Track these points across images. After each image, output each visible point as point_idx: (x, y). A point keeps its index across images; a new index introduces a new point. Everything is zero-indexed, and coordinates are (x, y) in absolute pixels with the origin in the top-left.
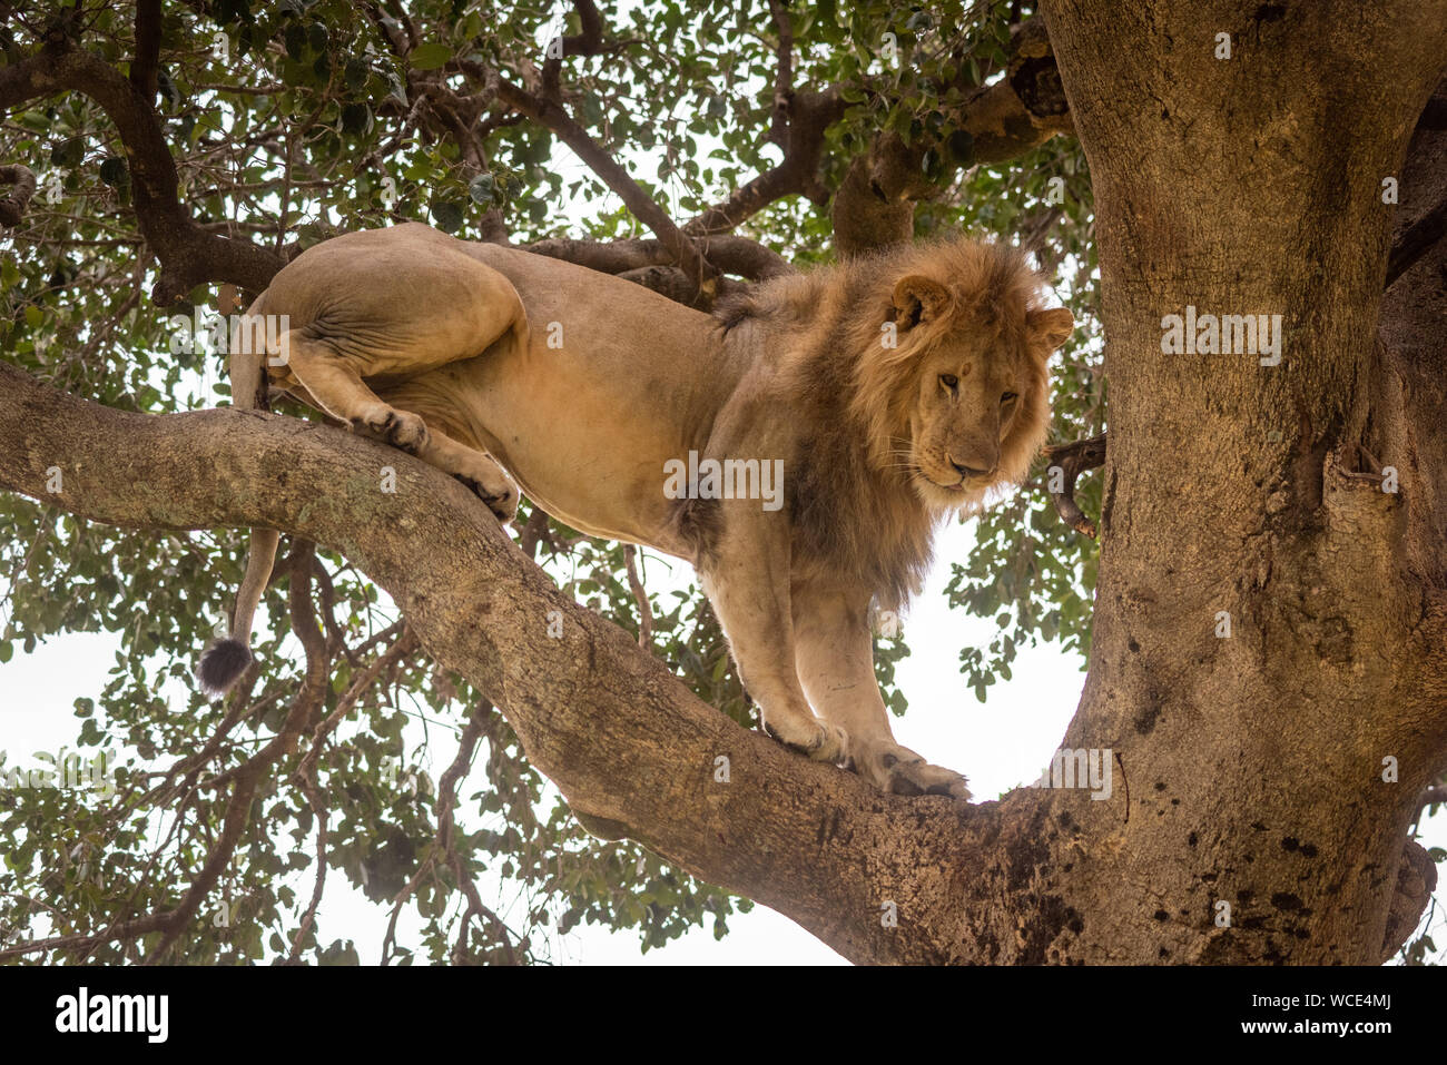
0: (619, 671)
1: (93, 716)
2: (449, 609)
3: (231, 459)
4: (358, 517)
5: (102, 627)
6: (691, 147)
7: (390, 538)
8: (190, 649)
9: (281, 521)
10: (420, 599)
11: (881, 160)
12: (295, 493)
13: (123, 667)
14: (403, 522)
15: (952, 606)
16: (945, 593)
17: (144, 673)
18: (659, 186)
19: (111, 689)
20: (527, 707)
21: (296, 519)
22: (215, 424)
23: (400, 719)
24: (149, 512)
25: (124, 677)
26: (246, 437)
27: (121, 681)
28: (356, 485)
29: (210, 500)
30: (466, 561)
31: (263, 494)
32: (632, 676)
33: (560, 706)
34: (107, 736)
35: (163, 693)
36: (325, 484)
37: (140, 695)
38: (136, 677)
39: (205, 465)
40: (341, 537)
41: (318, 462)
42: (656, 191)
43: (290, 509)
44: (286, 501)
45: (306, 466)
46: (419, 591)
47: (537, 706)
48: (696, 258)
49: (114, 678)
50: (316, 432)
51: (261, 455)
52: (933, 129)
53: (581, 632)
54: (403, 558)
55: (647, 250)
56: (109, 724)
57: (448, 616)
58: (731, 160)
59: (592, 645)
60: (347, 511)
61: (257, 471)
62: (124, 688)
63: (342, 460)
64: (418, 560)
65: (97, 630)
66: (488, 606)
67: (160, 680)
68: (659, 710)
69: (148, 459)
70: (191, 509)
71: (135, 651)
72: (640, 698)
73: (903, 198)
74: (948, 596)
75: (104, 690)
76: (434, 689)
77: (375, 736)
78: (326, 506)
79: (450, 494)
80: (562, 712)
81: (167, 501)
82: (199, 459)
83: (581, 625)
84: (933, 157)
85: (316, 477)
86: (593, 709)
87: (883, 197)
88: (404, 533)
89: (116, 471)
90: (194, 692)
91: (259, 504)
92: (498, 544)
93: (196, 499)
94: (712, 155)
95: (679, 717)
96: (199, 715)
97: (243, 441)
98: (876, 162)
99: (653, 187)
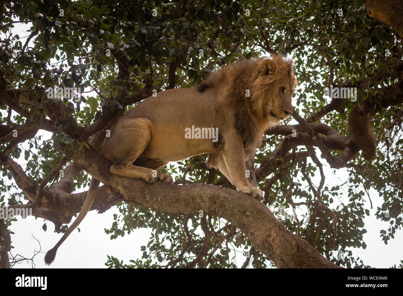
0: (305, 252)
1: (146, 251)
2: (260, 236)
3: (201, 197)
4: (235, 212)
5: (148, 227)
6: (305, 96)
7: (243, 217)
8: (171, 232)
9: (214, 213)
10: (252, 234)
11: (362, 105)
12: (218, 206)
13: (153, 237)
14: (247, 213)
15: (377, 218)
16: (375, 215)
17: (159, 239)
18: (297, 107)
19: (150, 243)
20: (281, 262)
21: (218, 213)
22: (196, 188)
23: (228, 250)
24: (179, 211)
25: (154, 240)
26: (205, 191)
27: (153, 241)
28: (234, 204)
29: (195, 208)
30: (264, 223)
31: (210, 206)
32: (308, 253)
33: (290, 262)
34: (150, 256)
35: (164, 244)
36: (226, 204)
37: (158, 244)
38: (157, 239)
39: (194, 199)
40: (231, 217)
41: (224, 198)
42: (296, 108)
43: (217, 210)
44: (216, 208)
45: (221, 199)
46: (252, 232)
47: (284, 262)
48: (311, 130)
49: (151, 240)
50: (223, 189)
51: (209, 196)
52: (377, 98)
53: (295, 242)
54: (247, 223)
55: (297, 127)
56: (150, 253)
57: (260, 238)
58: (315, 99)
59: (298, 245)
60: (232, 211)
61: (208, 200)
62: (154, 243)
63: (231, 197)
64: (251, 224)
65: (147, 228)
66: (270, 235)
67: (163, 240)
68: (316, 262)
69: (178, 197)
70: (190, 210)
71: (157, 232)
72: (311, 259)
73: (368, 115)
74: (376, 216)
75: (148, 243)
76: (237, 242)
77: (221, 255)
78: (226, 209)
79: (259, 206)
80: (291, 263)
81: (184, 208)
82: (192, 197)
83: (295, 240)
84: (378, 105)
85: (224, 202)
86: (299, 262)
87: (363, 115)
88: (247, 216)
89: (170, 200)
90: (172, 243)
91: (208, 209)
92: (272, 219)
93: (191, 208)
94: (310, 98)
95: (321, 264)
96: (173, 250)
97: (204, 192)
98: (361, 106)
99: (295, 107)
